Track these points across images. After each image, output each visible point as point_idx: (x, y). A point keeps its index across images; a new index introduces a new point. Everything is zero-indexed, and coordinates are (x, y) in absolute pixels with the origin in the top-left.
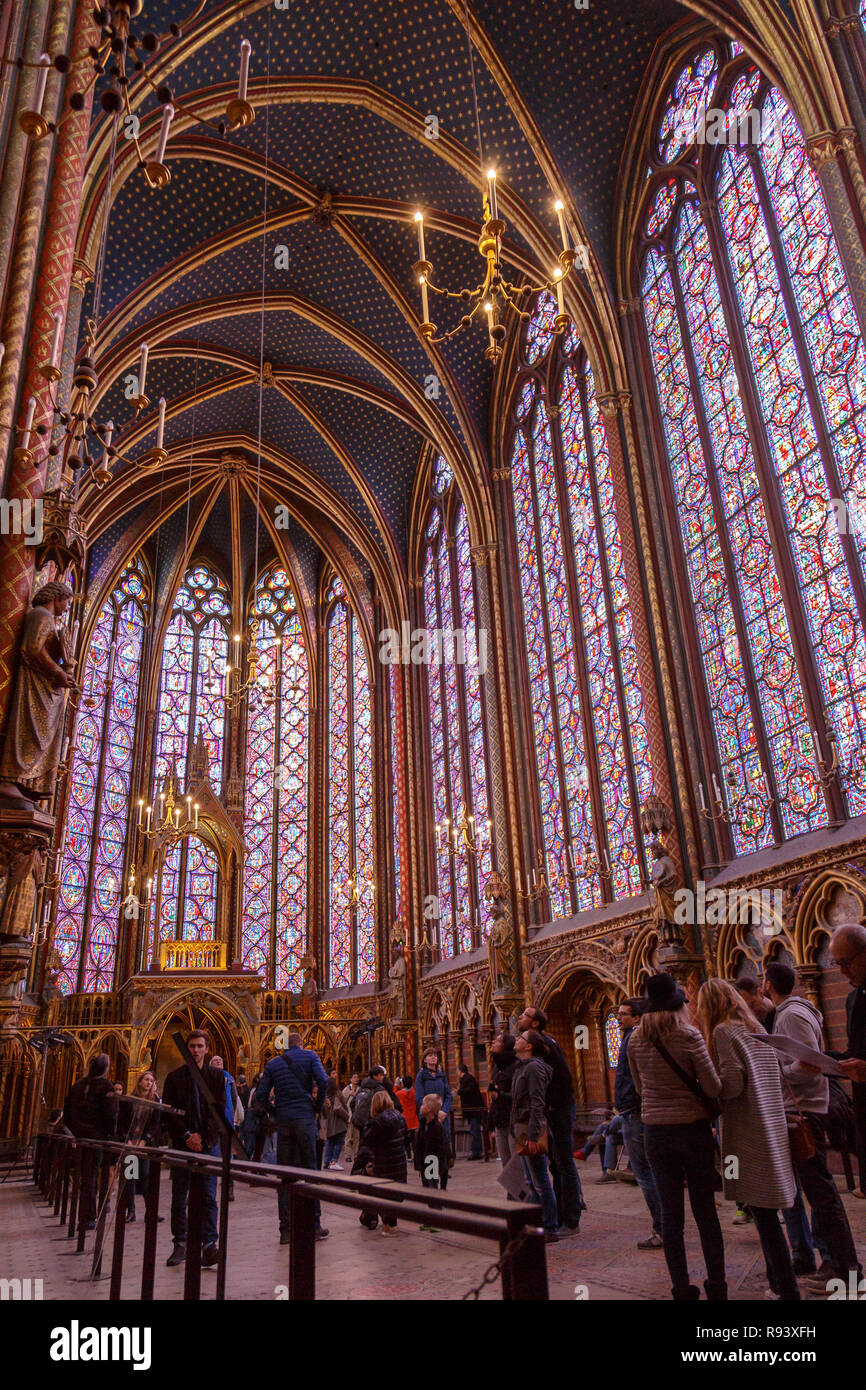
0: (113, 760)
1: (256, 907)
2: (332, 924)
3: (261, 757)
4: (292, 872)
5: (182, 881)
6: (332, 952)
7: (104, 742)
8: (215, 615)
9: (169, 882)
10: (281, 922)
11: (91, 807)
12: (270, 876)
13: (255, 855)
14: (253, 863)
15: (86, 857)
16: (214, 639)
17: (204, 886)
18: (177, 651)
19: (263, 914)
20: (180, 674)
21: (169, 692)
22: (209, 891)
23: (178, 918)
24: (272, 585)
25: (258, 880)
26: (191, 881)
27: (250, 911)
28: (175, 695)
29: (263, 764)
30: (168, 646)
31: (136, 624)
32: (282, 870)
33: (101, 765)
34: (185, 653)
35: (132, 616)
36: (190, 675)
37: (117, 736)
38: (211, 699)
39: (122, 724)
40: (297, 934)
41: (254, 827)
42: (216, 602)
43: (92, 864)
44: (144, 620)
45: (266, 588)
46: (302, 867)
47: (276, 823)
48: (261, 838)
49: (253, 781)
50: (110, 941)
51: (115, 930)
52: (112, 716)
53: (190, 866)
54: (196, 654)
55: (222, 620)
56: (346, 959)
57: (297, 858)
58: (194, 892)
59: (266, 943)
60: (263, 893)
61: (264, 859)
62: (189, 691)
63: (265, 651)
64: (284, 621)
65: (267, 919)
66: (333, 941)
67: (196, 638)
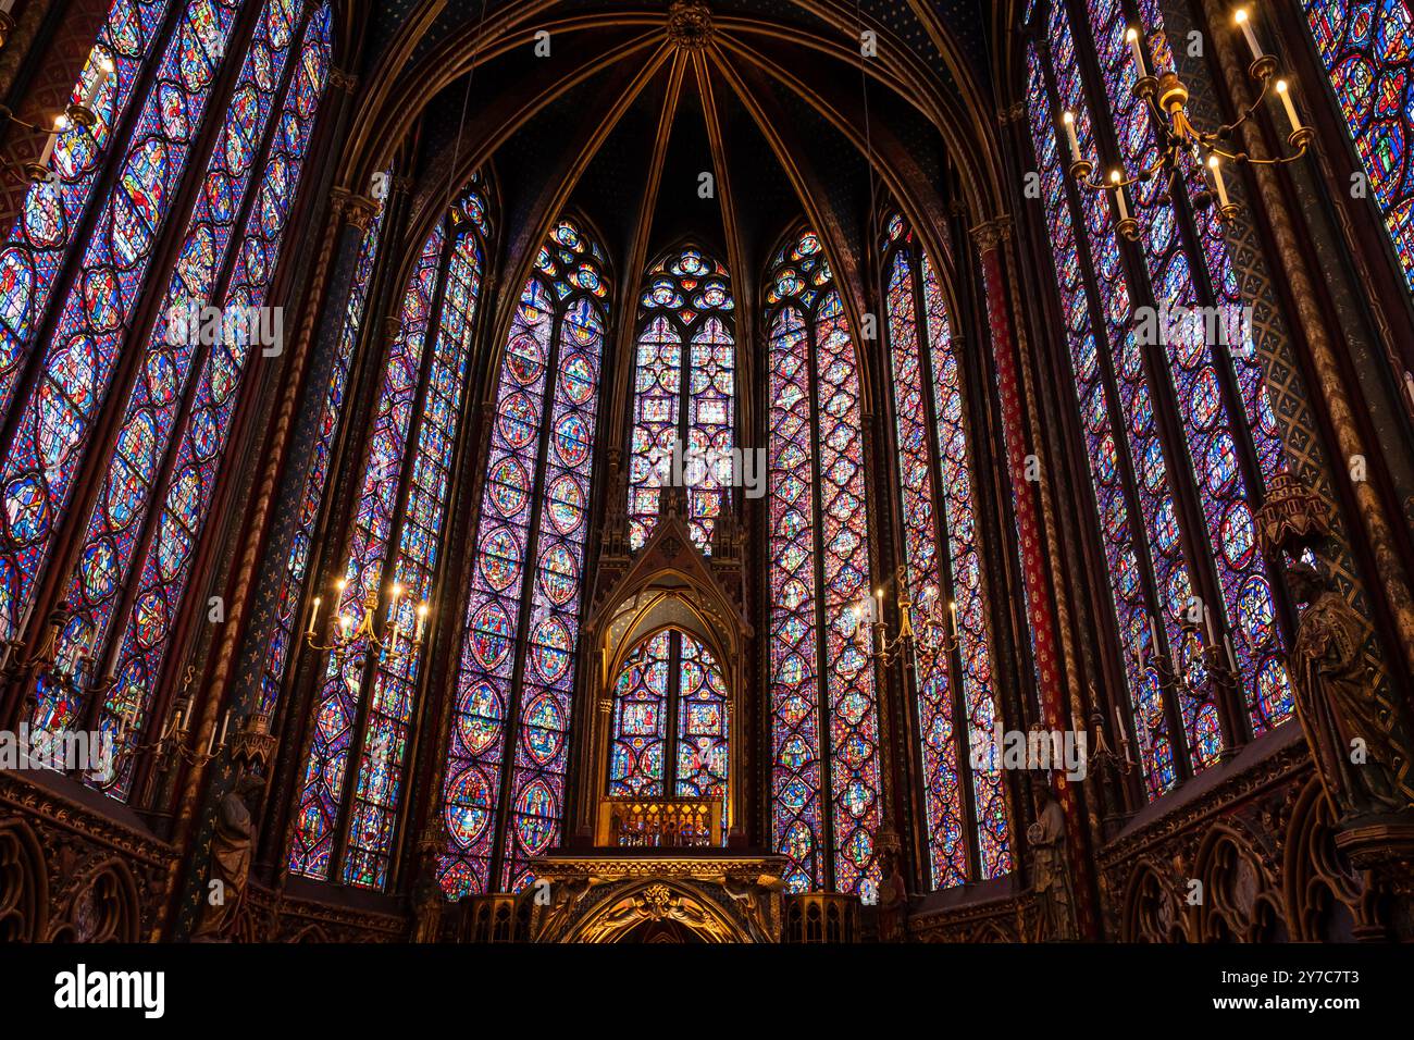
0: (552, 523)
1: (795, 752)
2: (927, 771)
3: (792, 507)
4: (852, 687)
5: (672, 714)
6: (930, 824)
7: (538, 496)
8: (714, 312)
9: (650, 715)
10: (840, 775)
11: (515, 593)
12: (815, 698)
13: (789, 665)
14: (788, 679)
15: (506, 672)
16: (712, 346)
17: (708, 719)
18: (658, 367)
19: (807, 764)
20: (661, 398)
21: (645, 425)
22: (716, 729)
23: (665, 774)
24: (796, 257)
25: (796, 707)
26: (688, 713)
27: (786, 759)
28: (655, 429)
29: (796, 519)
30: (642, 361)
31: (590, 330)
32: (836, 685)
33: (533, 529)
34: (669, 368)
35: (584, 318)
36: (677, 399)
37: (561, 489)
38: (712, 431)
39: (568, 471)
40: (867, 793)
41: (786, 619)
42: (714, 294)
43: (516, 683)
44: (603, 325)
45: (789, 264)
46: (868, 676)
47: (821, 609)
48: (798, 635)
49: (780, 546)
50: (550, 812)
51: (560, 793)
52: (551, 458)
53: (685, 689)
54: (686, 368)
55: (725, 317)
56: (955, 835)
57: (859, 662)
58: (692, 731)
59: (815, 813)
60: (806, 726)
61: (804, 670)
62: (676, 421)
63: (791, 351)
64: (816, 303)
65: (816, 772)
66: (931, 804)
67: (686, 347)
